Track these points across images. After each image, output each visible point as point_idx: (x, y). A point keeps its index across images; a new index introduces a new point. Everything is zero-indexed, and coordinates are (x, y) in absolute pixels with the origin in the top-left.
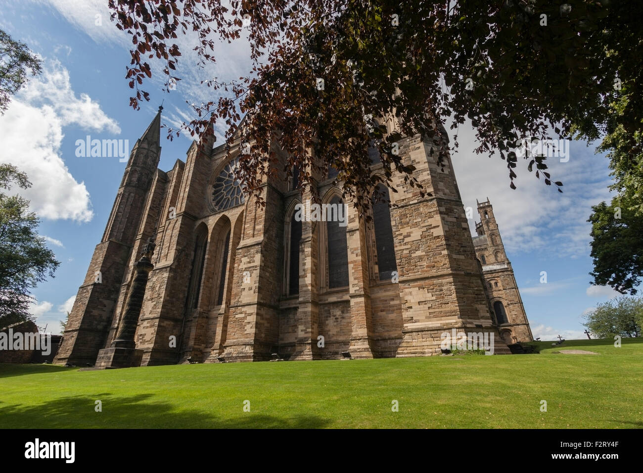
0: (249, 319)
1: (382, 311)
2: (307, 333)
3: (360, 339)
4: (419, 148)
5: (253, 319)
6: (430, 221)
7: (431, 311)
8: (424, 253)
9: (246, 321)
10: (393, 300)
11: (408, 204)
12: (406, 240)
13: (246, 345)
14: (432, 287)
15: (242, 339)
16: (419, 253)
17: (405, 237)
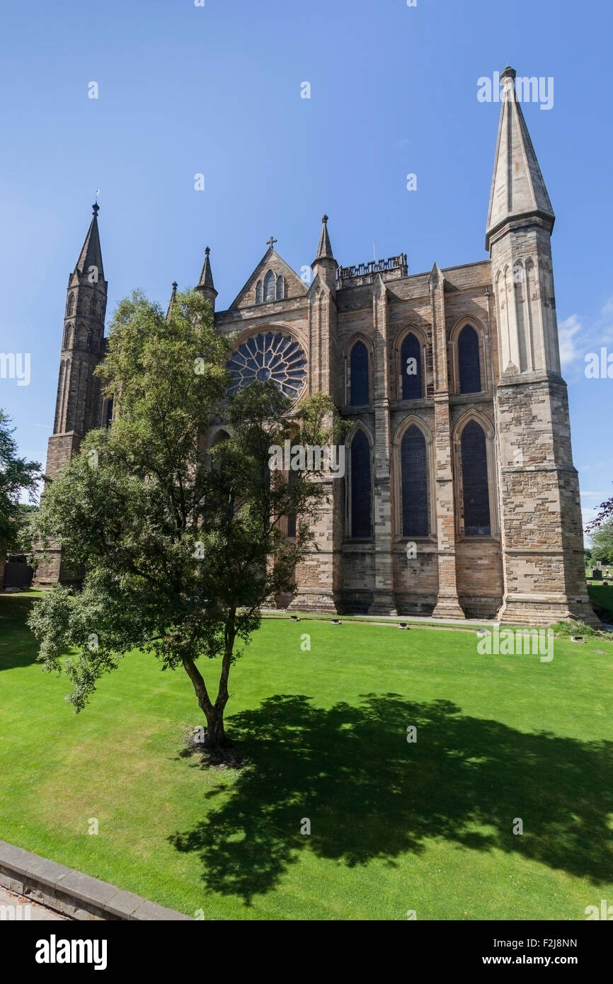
0: (323, 568)
1: (467, 569)
2: (385, 584)
3: (450, 597)
4: (544, 401)
5: (329, 568)
6: (546, 495)
7: (536, 584)
8: (536, 527)
9: (319, 569)
10: (481, 559)
11: (524, 469)
12: (518, 510)
13: (323, 594)
14: (540, 562)
15: (317, 588)
16: (530, 526)
17: (516, 506)
